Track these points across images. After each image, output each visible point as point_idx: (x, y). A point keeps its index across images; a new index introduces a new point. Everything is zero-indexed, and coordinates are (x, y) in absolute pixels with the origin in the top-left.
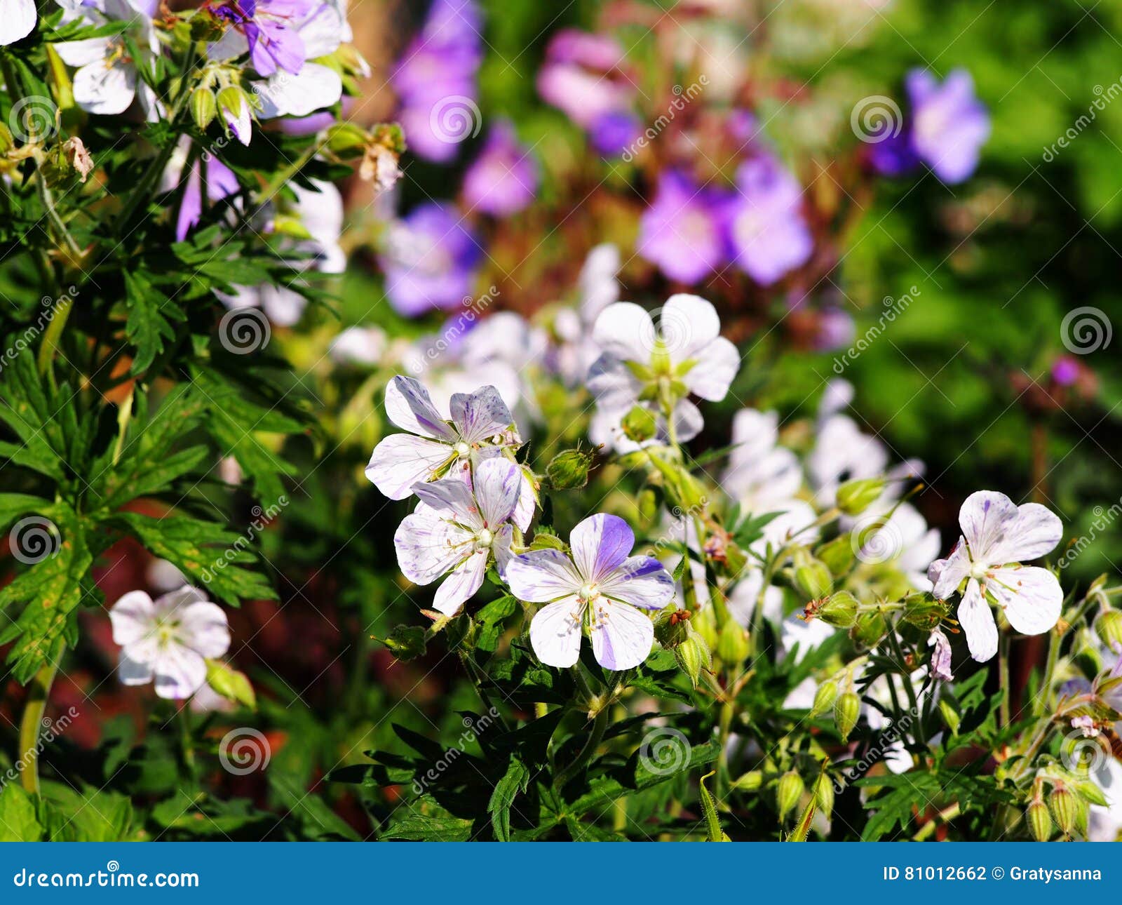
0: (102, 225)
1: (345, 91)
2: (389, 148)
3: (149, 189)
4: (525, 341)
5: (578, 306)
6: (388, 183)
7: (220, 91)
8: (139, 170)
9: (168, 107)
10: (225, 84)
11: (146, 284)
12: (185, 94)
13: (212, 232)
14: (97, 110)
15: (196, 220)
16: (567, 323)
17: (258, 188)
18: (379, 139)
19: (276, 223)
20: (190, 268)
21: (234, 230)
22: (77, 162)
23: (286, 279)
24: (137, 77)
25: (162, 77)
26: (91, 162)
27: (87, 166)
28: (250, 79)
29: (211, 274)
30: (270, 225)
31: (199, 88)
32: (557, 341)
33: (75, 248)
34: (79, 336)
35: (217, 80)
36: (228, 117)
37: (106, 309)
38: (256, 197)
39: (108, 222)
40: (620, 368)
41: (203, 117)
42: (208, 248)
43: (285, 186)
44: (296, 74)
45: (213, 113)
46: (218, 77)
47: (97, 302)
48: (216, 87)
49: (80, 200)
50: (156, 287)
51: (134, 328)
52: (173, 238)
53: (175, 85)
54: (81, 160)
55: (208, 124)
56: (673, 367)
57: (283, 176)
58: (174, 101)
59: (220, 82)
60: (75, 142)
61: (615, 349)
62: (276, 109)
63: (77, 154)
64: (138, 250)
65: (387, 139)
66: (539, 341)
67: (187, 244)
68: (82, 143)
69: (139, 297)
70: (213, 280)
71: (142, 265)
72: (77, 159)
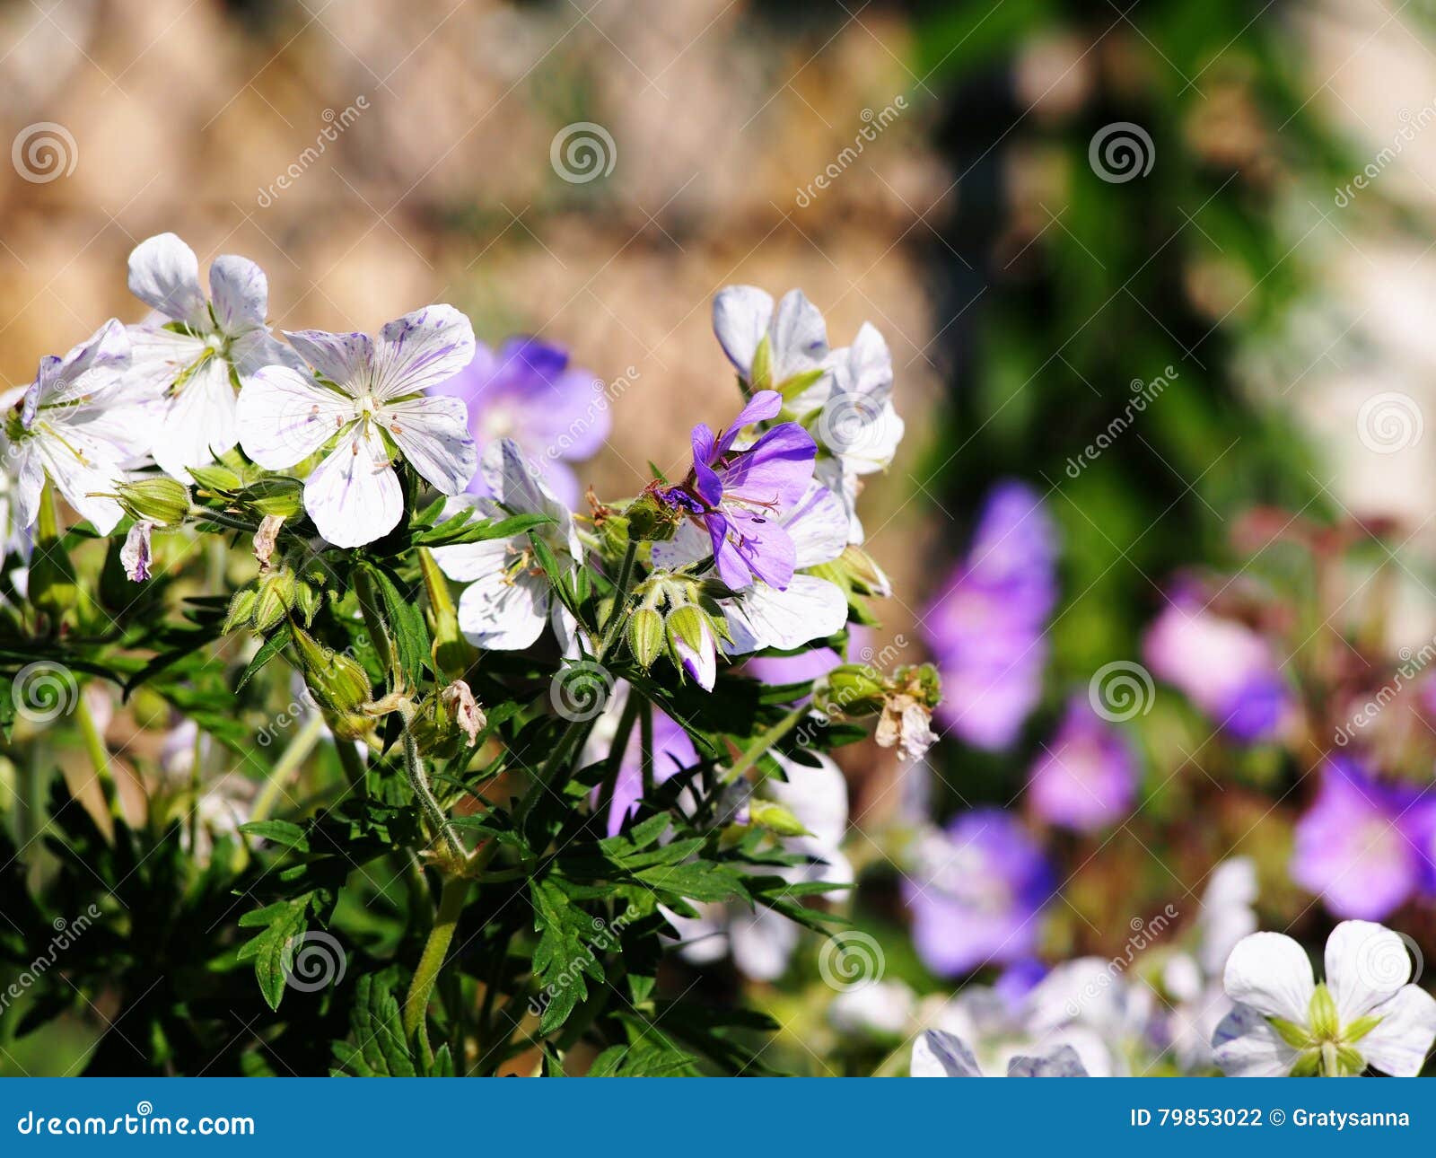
0: (498, 812)
1: (853, 616)
2: (918, 700)
3: (567, 759)
4: (1120, 1001)
5: (1197, 951)
6: (918, 751)
7: (670, 613)
8: (552, 734)
9: (596, 639)
10: (678, 602)
11: (564, 900)
12: (621, 619)
13: (659, 823)
14: (493, 645)
15: (635, 807)
16: (1181, 975)
17: (727, 761)
18: (903, 687)
19: (750, 811)
20: (626, 876)
21: (691, 822)
22: (462, 716)
23: (766, 894)
24: (550, 596)
25: (588, 595)
26: (483, 717)
27: (477, 723)
28: (715, 596)
29: (656, 885)
30: (744, 813)
31: (641, 608)
32: (1166, 1002)
33: (460, 847)
34: (466, 982)
35: (666, 596)
36: (683, 651)
37: (502, 939)
38: (723, 774)
39: (509, 809)
40: (1263, 1029)
41: (646, 650)
42: (654, 847)
43: (766, 756)
44: (783, 589)
45: (660, 645)
46: (669, 593)
47: (490, 929)
48: (664, 608)
49: (467, 776)
50: (576, 903)
51: (545, 964)
52: (604, 833)
53: (606, 608)
54: (468, 714)
55: (652, 661)
56: (1342, 1030)
57: (764, 741)
58: (604, 630)
59: (672, 600)
60: (459, 688)
61: (1256, 1000)
62: (754, 642)
63: (462, 705)
64: (550, 850)
65: (916, 686)
66: (1140, 1002)
67: (624, 841)
68: (469, 689)
69: (553, 920)
70: (660, 894)
71: (556, 871)
72: (462, 714)
